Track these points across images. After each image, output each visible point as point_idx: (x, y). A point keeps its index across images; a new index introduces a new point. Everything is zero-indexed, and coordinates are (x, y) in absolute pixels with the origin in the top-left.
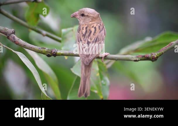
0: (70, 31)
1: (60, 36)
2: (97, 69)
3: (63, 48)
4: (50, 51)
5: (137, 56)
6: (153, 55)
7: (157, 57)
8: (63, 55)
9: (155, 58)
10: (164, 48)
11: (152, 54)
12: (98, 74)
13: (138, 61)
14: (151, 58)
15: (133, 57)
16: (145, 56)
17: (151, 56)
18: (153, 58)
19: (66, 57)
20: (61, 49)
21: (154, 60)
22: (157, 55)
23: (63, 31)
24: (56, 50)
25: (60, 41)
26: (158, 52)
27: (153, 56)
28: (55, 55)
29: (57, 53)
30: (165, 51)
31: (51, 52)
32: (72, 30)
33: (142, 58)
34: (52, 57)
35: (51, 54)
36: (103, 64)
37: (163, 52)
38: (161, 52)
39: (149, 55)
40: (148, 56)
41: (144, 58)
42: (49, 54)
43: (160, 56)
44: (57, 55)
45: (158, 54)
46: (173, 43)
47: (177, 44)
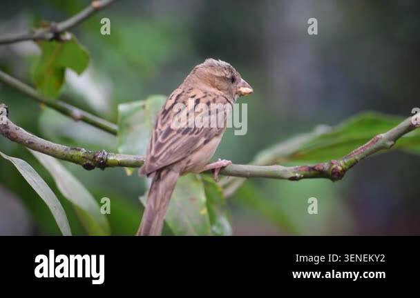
0: (137, 109)
1: (115, 122)
2: (203, 199)
3: (120, 150)
4: (91, 156)
5: (297, 169)
6: (334, 166)
7: (344, 171)
8: (121, 165)
9: (338, 173)
10: (359, 149)
11: (332, 164)
12: (204, 211)
13: (300, 178)
14: (331, 173)
15: (290, 170)
16: (316, 168)
17: (329, 169)
18: (333, 174)
19: (129, 171)
20: (116, 152)
21: (335, 177)
22: (344, 166)
23: (122, 108)
24: (106, 153)
25: (114, 133)
26: (346, 158)
27: (334, 169)
28: (103, 164)
29: (107, 160)
30: (362, 155)
31: (95, 157)
32: (144, 107)
33: (308, 173)
34: (97, 170)
35: (93, 164)
36: (216, 188)
37: (357, 158)
38: (352, 159)
39: (325, 166)
40: (321, 168)
41: (312, 172)
42: (90, 162)
43: (351, 166)
44: (108, 166)
45: (345, 164)
46: (381, 138)
47: (390, 139)
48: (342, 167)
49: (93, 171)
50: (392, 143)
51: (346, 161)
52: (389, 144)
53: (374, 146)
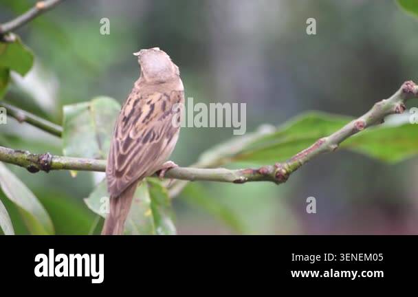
0: (82, 111)
1: (60, 124)
2: (148, 200)
3: (65, 151)
4: (35, 159)
5: (241, 172)
6: (278, 169)
7: (288, 174)
8: (66, 167)
9: (281, 175)
10: (303, 152)
11: (276, 167)
12: (149, 213)
13: (245, 181)
14: (274, 176)
15: (234, 172)
16: (261, 171)
17: (274, 171)
18: (277, 177)
19: (74, 173)
20: (61, 155)
21: (280, 179)
22: (288, 169)
23: (67, 109)
24: (50, 156)
25: (58, 134)
26: (289, 161)
27: (277, 173)
28: (48, 167)
29: (51, 162)
30: (306, 158)
31: (39, 160)
32: (89, 108)
33: (252, 176)
34: (41, 173)
35: (37, 166)
36: (160, 188)
37: (301, 161)
38: (296, 162)
39: (269, 168)
40: (265, 171)
41: (257, 175)
42: (34, 165)
43: (295, 169)
44: (52, 169)
45: (289, 167)
46: (325, 141)
47: (333, 143)
48: (286, 169)
49: (37, 174)
50: (336, 146)
51: (290, 164)
52: (333, 147)
53: (318, 149)
